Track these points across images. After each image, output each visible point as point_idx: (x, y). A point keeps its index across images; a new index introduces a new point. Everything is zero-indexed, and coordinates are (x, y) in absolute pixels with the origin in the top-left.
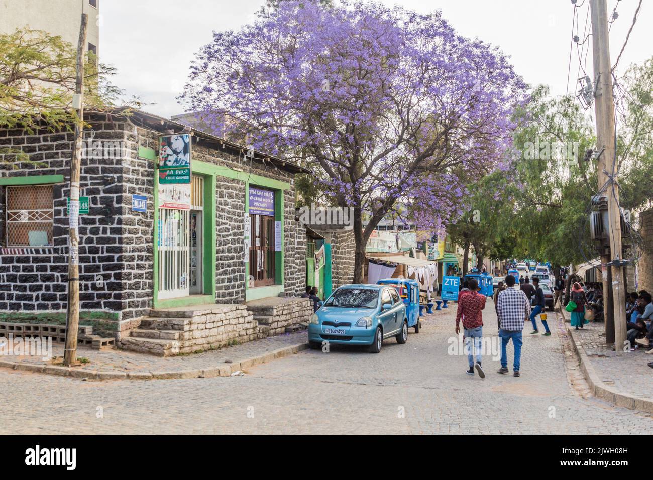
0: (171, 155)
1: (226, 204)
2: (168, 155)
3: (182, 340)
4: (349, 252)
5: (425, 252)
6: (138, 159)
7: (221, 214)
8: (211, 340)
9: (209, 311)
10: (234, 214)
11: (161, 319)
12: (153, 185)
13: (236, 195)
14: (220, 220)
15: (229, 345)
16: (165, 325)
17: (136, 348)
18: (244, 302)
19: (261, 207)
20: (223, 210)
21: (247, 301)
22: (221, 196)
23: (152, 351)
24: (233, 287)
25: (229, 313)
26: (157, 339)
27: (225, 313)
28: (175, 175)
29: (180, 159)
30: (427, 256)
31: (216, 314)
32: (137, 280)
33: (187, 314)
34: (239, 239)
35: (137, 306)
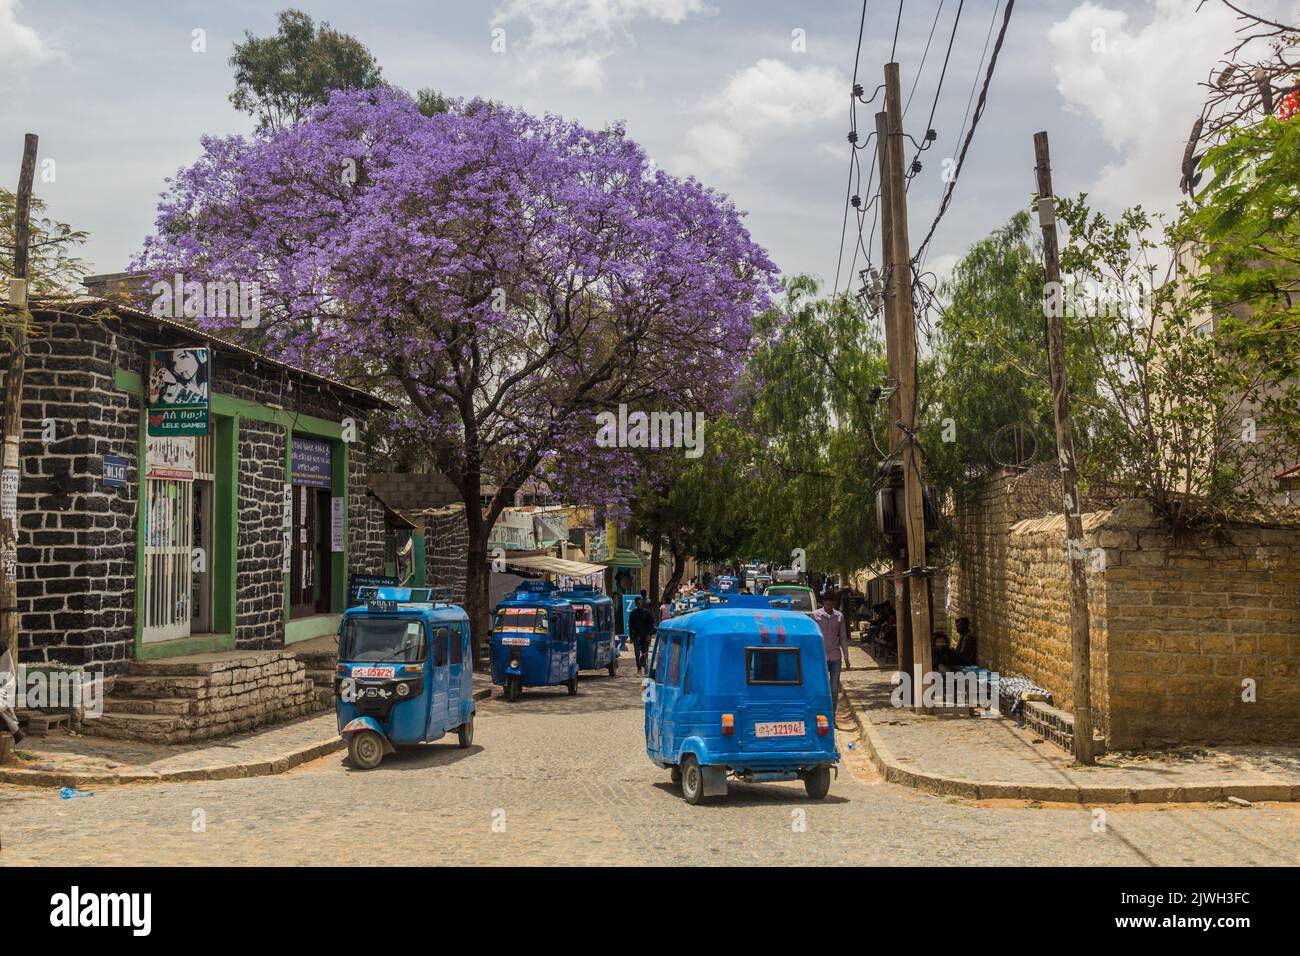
0: (172, 384)
1: (254, 468)
2: (167, 384)
3: (194, 715)
4: (455, 551)
5: (583, 549)
6: (114, 391)
7: (245, 486)
8: (239, 714)
9: (237, 664)
10: (266, 485)
11: (154, 680)
12: (137, 438)
13: (272, 451)
14: (245, 498)
15: (267, 723)
16: (161, 689)
17: (111, 731)
18: (281, 646)
19: (311, 473)
20: (249, 480)
21: (286, 643)
22: (247, 453)
23: (142, 736)
24: (264, 618)
25: (268, 667)
26: (149, 713)
27: (261, 666)
28: (180, 421)
29: (190, 392)
30: (587, 555)
31: (247, 668)
32: (108, 609)
33: (200, 668)
34: (275, 530)
35: (109, 657)
